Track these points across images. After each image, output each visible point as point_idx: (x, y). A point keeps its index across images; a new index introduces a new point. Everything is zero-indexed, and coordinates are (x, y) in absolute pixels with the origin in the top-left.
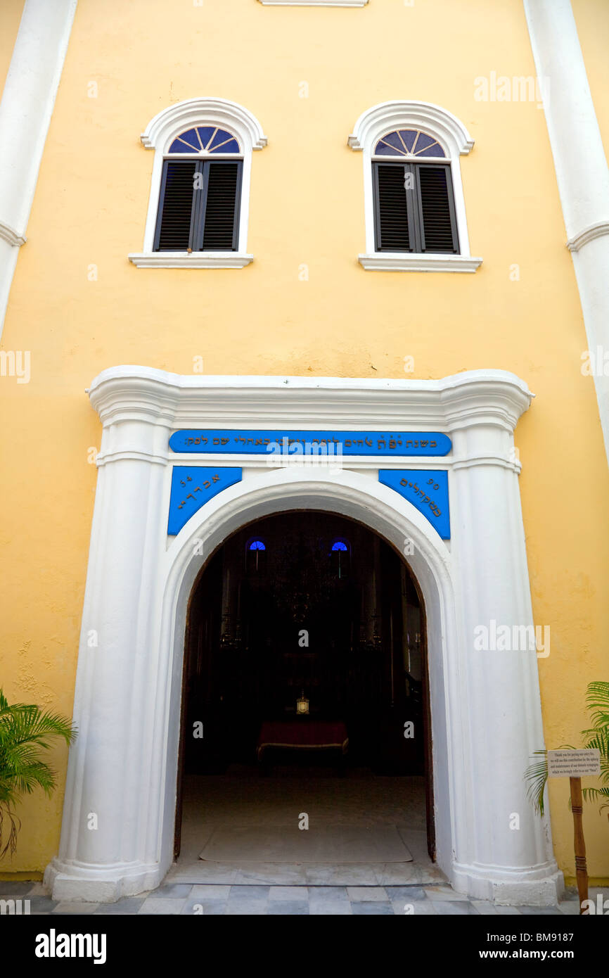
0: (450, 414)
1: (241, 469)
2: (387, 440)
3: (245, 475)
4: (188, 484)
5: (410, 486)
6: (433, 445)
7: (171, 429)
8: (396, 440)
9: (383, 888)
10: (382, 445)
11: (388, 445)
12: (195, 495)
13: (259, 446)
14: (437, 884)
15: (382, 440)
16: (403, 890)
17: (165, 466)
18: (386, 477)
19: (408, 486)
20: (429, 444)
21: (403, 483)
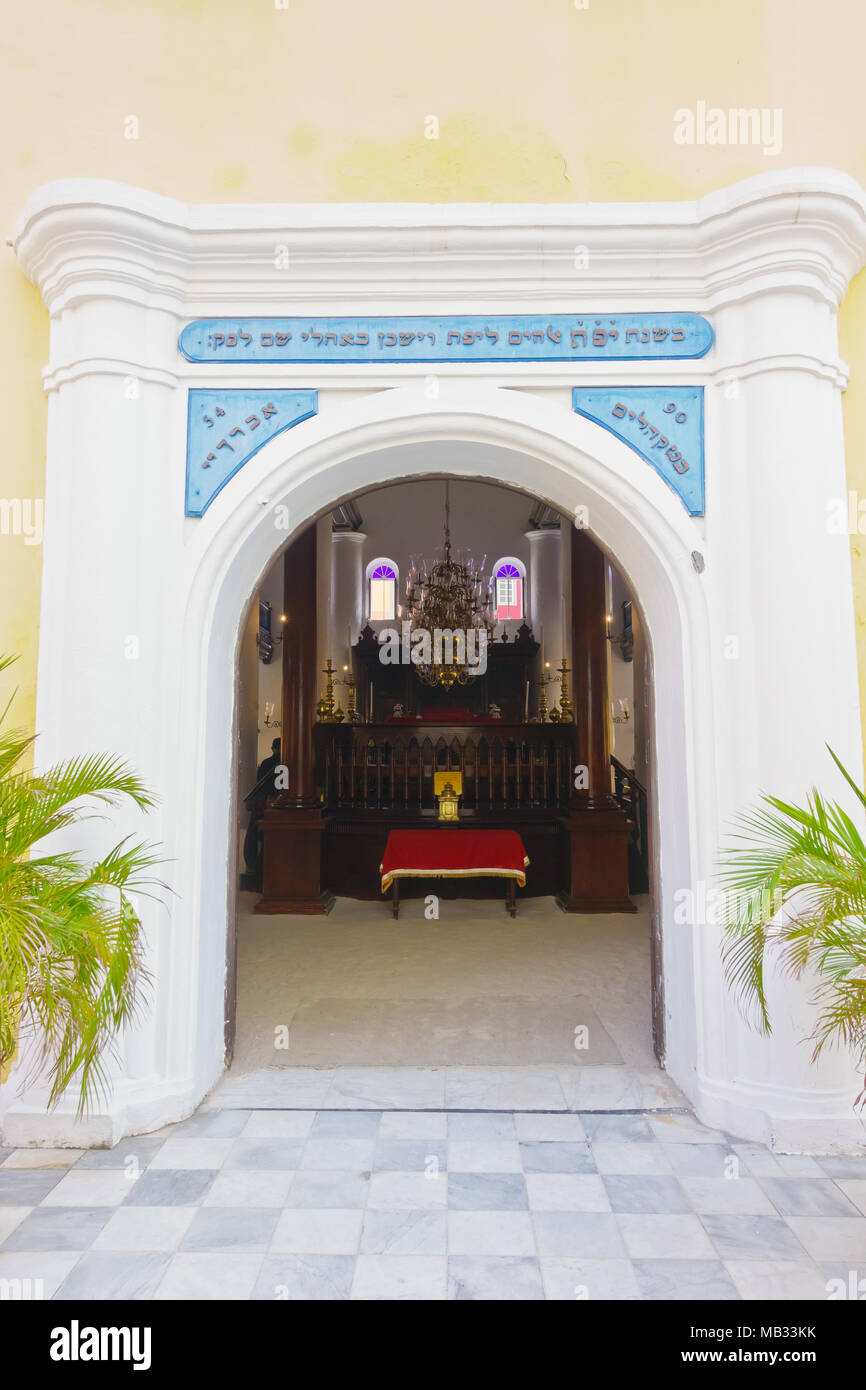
0: (713, 274)
1: (316, 393)
2: (589, 328)
3: (325, 403)
4: (217, 421)
5: (632, 417)
6: (679, 337)
7: (180, 318)
8: (607, 328)
9: (576, 1115)
10: (579, 340)
11: (590, 340)
12: (230, 441)
13: (348, 347)
14: (669, 1111)
15: (577, 328)
16: (612, 1119)
17: (173, 388)
18: (585, 402)
19: (627, 418)
20: (671, 335)
21: (619, 412)
